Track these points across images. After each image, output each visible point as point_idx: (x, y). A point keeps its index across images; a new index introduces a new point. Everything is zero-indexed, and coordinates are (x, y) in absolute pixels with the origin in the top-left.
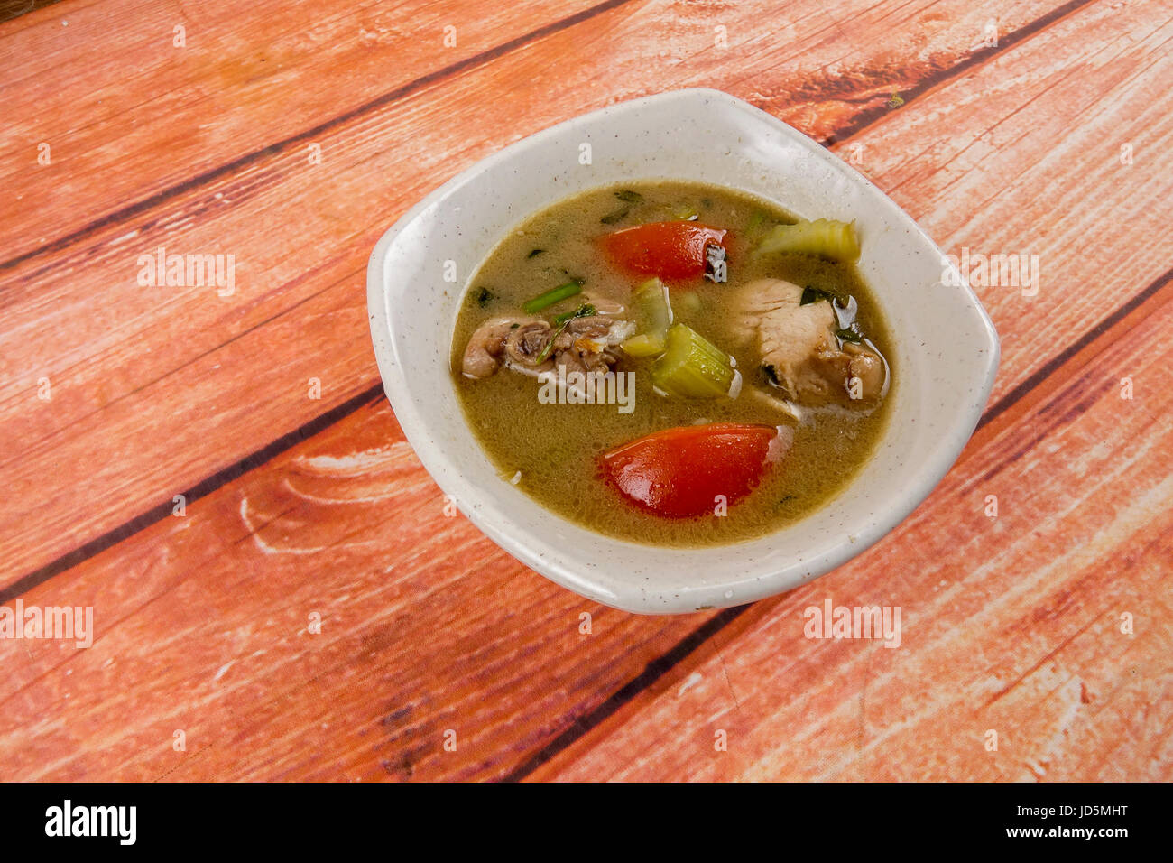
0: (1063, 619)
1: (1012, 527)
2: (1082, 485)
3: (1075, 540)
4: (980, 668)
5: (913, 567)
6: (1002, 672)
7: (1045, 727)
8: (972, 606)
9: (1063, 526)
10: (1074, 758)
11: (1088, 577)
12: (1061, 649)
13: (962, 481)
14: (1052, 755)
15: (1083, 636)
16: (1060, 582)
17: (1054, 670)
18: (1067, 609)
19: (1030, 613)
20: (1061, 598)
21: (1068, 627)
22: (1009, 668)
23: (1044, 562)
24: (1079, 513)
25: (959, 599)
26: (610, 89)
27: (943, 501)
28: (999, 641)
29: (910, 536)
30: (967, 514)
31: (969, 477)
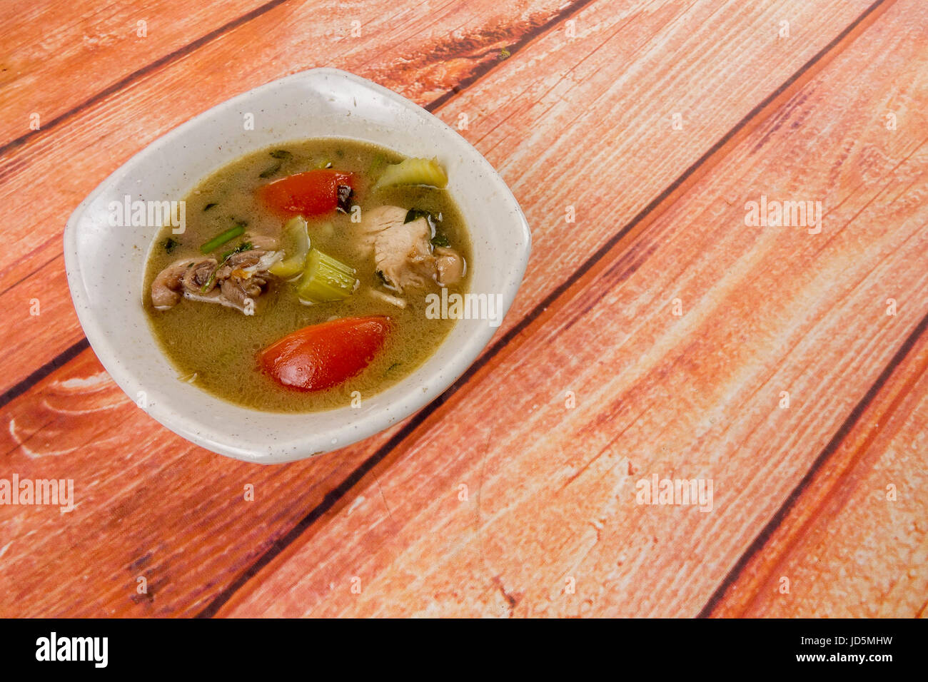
0: (617, 420)
1: (583, 360)
2: (633, 324)
3: (626, 363)
4: (560, 461)
5: (514, 398)
6: (575, 462)
7: (604, 496)
8: (555, 420)
9: (618, 355)
10: (623, 514)
11: (635, 388)
12: (616, 440)
13: (550, 332)
14: (608, 513)
15: (631, 429)
16: (616, 394)
17: (610, 456)
18: (620, 411)
19: (595, 419)
20: (616, 405)
21: (620, 424)
22: (580, 459)
23: (605, 381)
24: (629, 344)
25: (547, 416)
26: (287, 66)
27: (536, 348)
28: (573, 441)
29: (513, 377)
30: (553, 355)
31: (555, 328)
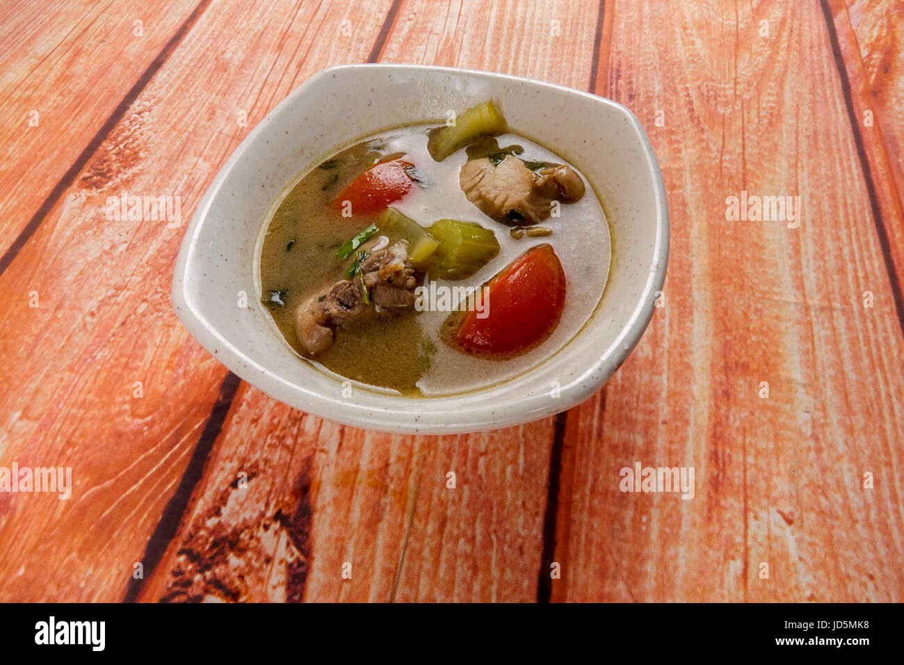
0: (729, 473)
1: (646, 432)
2: (658, 362)
3: (686, 406)
4: (719, 564)
5: (617, 526)
6: (732, 552)
7: (788, 568)
8: (675, 519)
9: (672, 402)
10: (821, 573)
11: (715, 426)
12: (746, 498)
13: (591, 425)
14: (809, 585)
15: (749, 473)
16: (704, 449)
17: (756, 518)
18: (724, 463)
19: (709, 488)
20: (714, 457)
21: (736, 475)
22: (734, 545)
23: (684, 440)
24: (672, 385)
25: (664, 521)
26: (80, 309)
27: (592, 452)
28: (711, 529)
29: (595, 502)
30: (614, 448)
31: (593, 417)
